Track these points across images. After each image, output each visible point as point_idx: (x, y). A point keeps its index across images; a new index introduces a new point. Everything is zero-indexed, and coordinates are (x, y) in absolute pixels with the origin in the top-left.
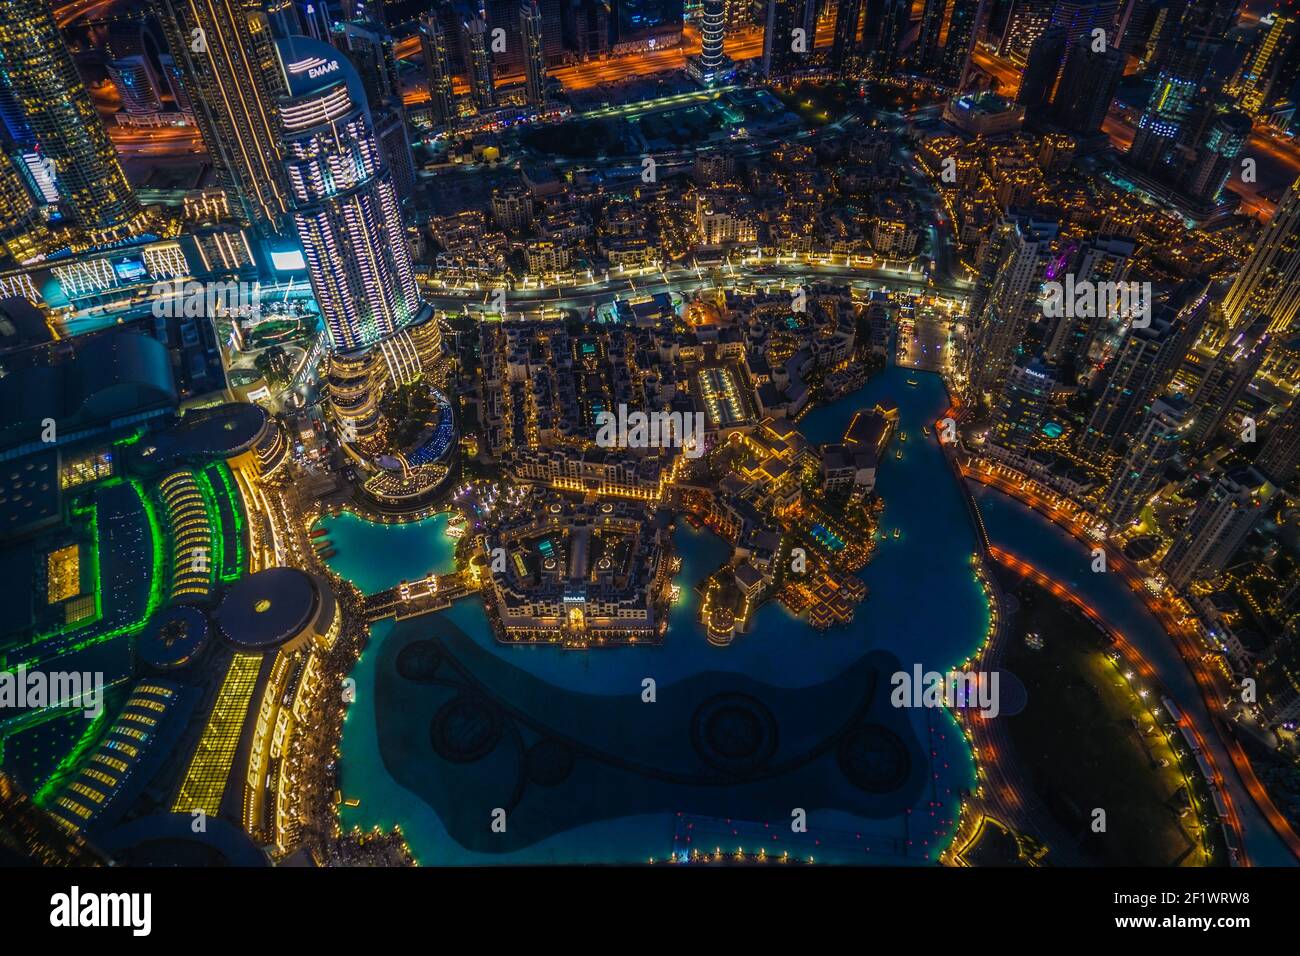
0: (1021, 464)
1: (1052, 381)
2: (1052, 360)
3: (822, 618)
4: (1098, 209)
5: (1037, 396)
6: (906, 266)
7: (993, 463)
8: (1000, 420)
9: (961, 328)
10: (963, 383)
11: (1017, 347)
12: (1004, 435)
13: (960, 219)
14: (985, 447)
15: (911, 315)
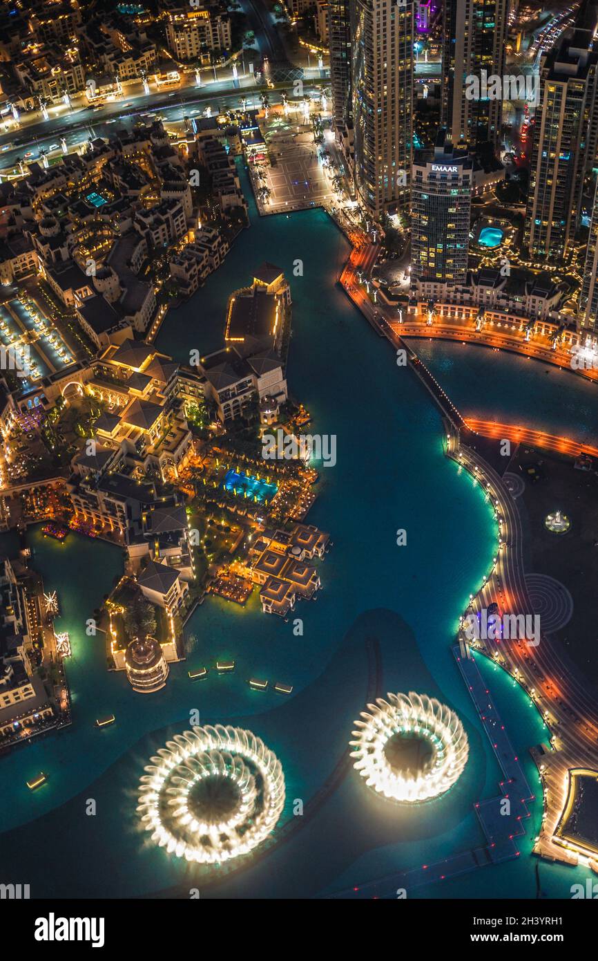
0: (467, 296)
1: (469, 172)
2: (461, 142)
3: (279, 598)
5: (457, 198)
6: (228, 70)
7: (431, 307)
8: (419, 245)
9: (330, 136)
10: (359, 210)
11: (410, 140)
12: (432, 265)
14: (414, 288)
15: (259, 138)
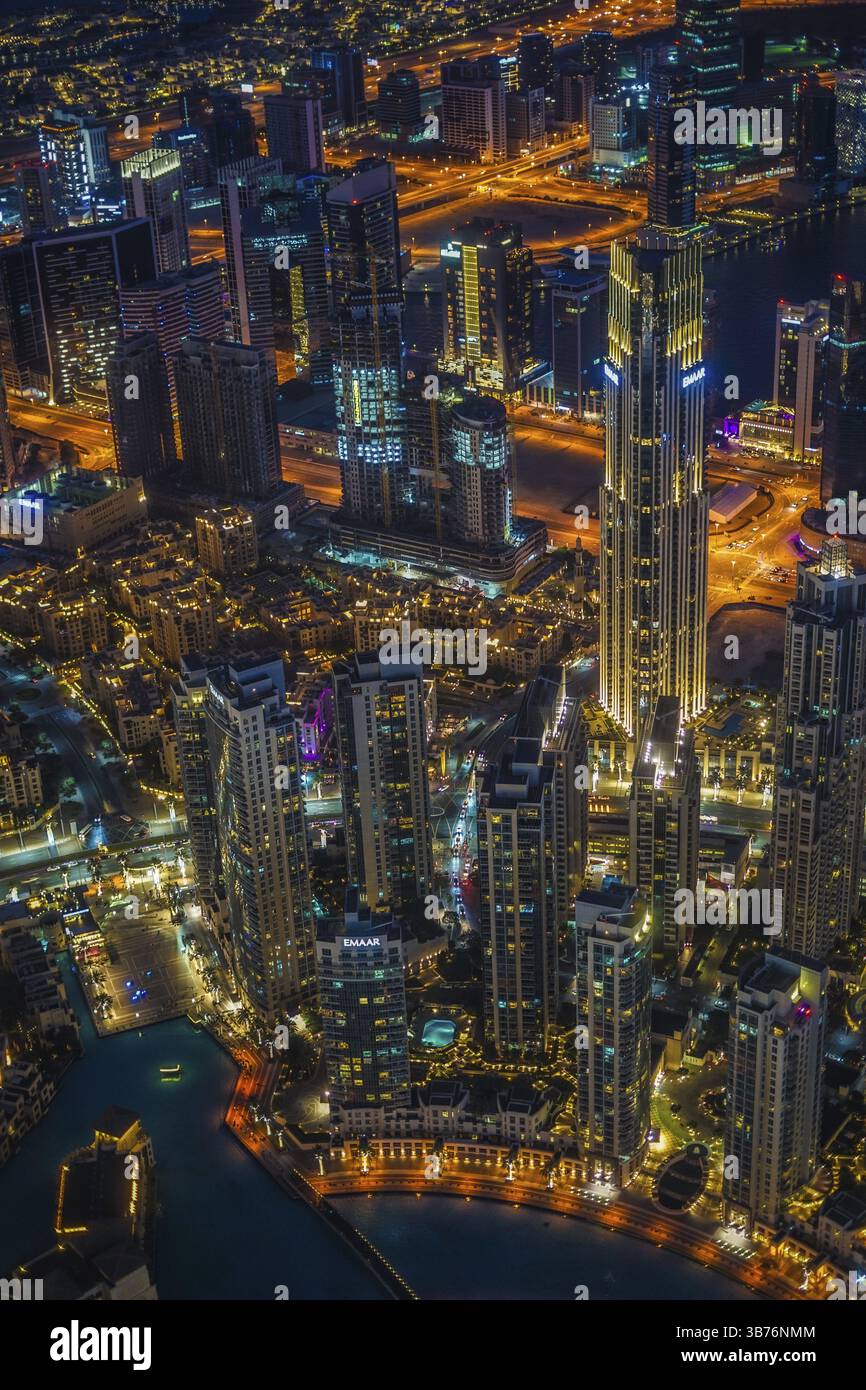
0: (414, 1124)
1: (397, 944)
2: (381, 904)
4: (337, 612)
5: (384, 983)
6: (40, 832)
7: (364, 1146)
8: (337, 1056)
9: (195, 912)
10: (244, 1014)
11: (308, 907)
12: (359, 1082)
13: (106, 708)
14: (336, 1120)
15: (90, 924)
